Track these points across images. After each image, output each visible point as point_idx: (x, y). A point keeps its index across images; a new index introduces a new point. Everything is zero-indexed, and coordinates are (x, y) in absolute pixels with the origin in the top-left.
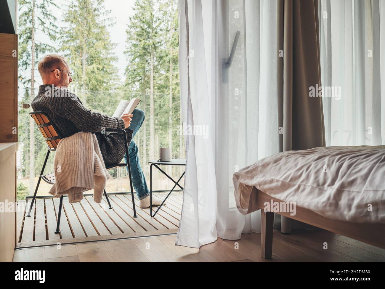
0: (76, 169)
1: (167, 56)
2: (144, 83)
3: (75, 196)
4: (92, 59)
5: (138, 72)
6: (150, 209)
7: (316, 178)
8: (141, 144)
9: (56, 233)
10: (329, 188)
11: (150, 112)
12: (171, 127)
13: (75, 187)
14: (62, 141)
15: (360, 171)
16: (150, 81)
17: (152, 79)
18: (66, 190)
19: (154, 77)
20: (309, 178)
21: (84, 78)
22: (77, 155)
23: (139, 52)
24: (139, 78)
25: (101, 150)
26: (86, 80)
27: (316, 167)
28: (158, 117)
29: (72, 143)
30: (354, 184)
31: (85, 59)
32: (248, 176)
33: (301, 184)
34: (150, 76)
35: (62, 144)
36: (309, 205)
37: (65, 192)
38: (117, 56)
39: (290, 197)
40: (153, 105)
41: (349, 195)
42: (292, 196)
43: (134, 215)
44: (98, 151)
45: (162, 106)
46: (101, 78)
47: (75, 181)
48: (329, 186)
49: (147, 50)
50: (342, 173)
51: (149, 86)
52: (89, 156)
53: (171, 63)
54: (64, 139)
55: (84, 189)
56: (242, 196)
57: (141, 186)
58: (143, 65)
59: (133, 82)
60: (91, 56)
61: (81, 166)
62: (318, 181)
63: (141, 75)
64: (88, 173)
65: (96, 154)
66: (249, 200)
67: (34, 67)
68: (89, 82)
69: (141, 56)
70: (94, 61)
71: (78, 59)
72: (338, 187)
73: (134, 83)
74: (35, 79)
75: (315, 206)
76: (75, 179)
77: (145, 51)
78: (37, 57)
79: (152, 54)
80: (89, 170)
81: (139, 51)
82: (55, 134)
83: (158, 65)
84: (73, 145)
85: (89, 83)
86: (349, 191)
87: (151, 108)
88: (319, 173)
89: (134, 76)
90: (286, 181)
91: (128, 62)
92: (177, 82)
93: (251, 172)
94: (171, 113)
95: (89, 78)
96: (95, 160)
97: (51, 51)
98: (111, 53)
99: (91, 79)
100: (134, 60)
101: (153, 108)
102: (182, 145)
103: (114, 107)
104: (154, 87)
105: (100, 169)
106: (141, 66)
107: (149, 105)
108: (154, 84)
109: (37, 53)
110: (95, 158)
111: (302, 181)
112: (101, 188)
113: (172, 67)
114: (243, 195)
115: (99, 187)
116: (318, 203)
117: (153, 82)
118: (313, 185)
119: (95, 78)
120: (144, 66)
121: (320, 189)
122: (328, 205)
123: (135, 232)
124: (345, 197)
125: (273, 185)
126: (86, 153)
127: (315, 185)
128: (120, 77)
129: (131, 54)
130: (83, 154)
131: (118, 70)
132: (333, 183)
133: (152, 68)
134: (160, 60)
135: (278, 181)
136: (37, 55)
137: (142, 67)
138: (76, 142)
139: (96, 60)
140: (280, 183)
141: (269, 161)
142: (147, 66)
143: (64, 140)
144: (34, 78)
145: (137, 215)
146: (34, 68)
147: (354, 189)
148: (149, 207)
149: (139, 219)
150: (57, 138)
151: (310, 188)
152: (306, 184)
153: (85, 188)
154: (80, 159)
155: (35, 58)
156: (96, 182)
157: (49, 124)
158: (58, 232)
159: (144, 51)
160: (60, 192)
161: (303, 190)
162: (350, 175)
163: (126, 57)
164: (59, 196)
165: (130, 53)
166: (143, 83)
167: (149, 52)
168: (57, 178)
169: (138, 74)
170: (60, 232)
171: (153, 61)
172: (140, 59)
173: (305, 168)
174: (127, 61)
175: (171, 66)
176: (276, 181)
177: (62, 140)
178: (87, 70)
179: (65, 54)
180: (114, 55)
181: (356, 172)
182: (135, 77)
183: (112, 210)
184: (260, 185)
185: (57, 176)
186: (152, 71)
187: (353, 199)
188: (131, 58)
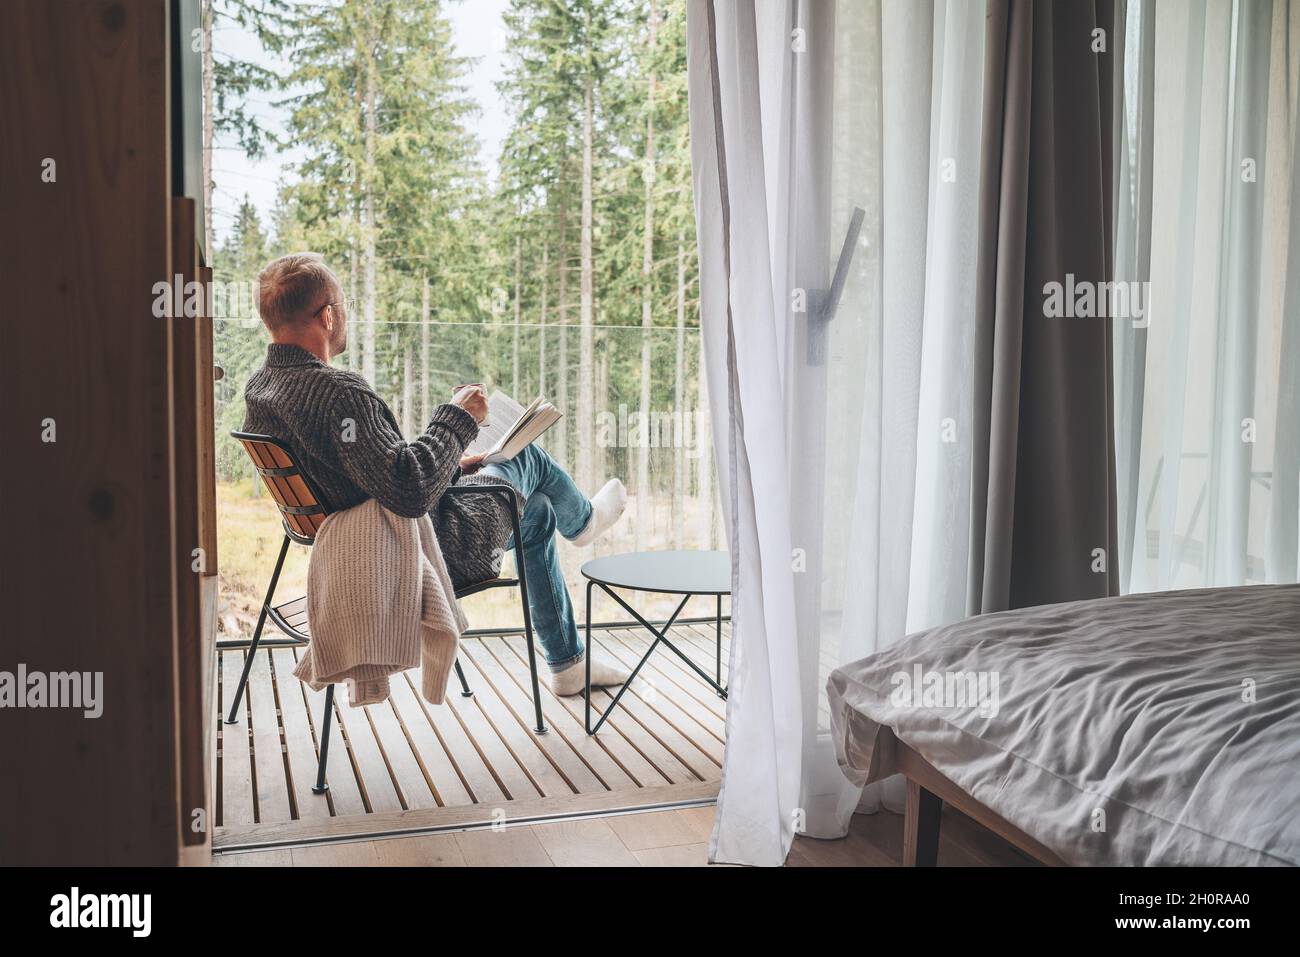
0: (370, 613)
1: (637, 101)
2: (563, 192)
3: (368, 687)
4: (394, 110)
5: (543, 155)
6: (584, 701)
7: (1058, 744)
8: (551, 389)
9: (316, 792)
10: (1091, 785)
11: (579, 285)
12: (646, 338)
13: (367, 665)
14: (329, 522)
15: (1176, 754)
16: (581, 184)
17: (587, 178)
18: (340, 671)
19: (595, 169)
20: (1037, 739)
21: (368, 174)
22: (373, 571)
23: (545, 88)
24: (545, 173)
25: (442, 547)
26: (375, 181)
27: (1059, 709)
28: (606, 302)
29: (357, 533)
30: (1156, 794)
31: (371, 111)
32: (869, 690)
33: (1015, 753)
34: (582, 167)
35: (329, 532)
36: (1033, 824)
37: (340, 677)
38: (474, 99)
39: (982, 785)
40: (589, 263)
41: (1140, 823)
42: (988, 783)
43: (535, 726)
44: (435, 553)
45: (620, 266)
46: (421, 175)
47: (368, 648)
48: (1090, 778)
49: (570, 83)
50: (1128, 745)
51: (578, 199)
52: (408, 572)
53: (650, 125)
54: (334, 517)
55: (391, 670)
56: (851, 736)
57: (558, 631)
58: (559, 132)
59: (527, 186)
60: (392, 101)
61: (385, 602)
62: (1061, 758)
63: (551, 166)
64: (405, 621)
65: (428, 563)
66: (871, 748)
67: (211, 139)
68: (386, 186)
69: (554, 102)
70: (402, 118)
71: (351, 112)
72: (1112, 795)
73: (531, 190)
74: (213, 179)
75: (1046, 834)
76: (367, 642)
77: (566, 86)
78: (221, 107)
79: (588, 93)
80: (406, 613)
81: (544, 83)
82: (310, 500)
83: (607, 130)
84: (362, 538)
85: (384, 189)
86: (1142, 812)
87: (582, 274)
88: (1066, 729)
89: (528, 167)
90: (975, 734)
91: (512, 120)
92: (670, 191)
93: (878, 675)
94: (647, 291)
95: (385, 173)
96: (424, 582)
97: (265, 86)
98: (457, 87)
99: (391, 178)
100: (530, 112)
101: (590, 273)
102: (684, 396)
103: (463, 266)
104: (594, 202)
105: (439, 609)
106: (551, 136)
107: (577, 263)
108: (593, 194)
109: (222, 93)
110: (424, 577)
111: (1018, 747)
112: (442, 663)
113: (653, 139)
114: (854, 735)
115: (437, 661)
116: (1055, 827)
117: (589, 186)
118: (1048, 766)
119: (403, 176)
120: (563, 135)
121: (1065, 783)
122: (1081, 840)
123: (543, 795)
124: (1129, 826)
125: (940, 735)
126: (399, 564)
127: (1052, 769)
128: (483, 169)
129: (520, 93)
130: (389, 566)
131: (479, 143)
132: (1100, 773)
133: (588, 142)
134: (613, 114)
135: (951, 728)
136: (221, 99)
137: (554, 138)
138: (368, 531)
139: (409, 116)
140: (957, 735)
141: (933, 654)
142: (571, 132)
143: (334, 522)
144: (210, 177)
145: (546, 724)
146: (211, 145)
147: (1155, 808)
148: (581, 693)
149: (551, 740)
150: (314, 510)
151: (1039, 772)
152: (1029, 757)
153: (394, 666)
154: (380, 582)
155: (215, 111)
156: (428, 644)
157: (291, 471)
158: (321, 789)
159: (560, 85)
160: (324, 676)
161: (1020, 775)
162: (1147, 764)
163: (503, 101)
164: (322, 687)
165: (517, 91)
166: (559, 192)
167: (578, 89)
168: (316, 634)
169: (543, 159)
170: (328, 789)
171: (589, 118)
172: (549, 112)
173: (1029, 705)
174: (509, 115)
175: (650, 136)
176: (946, 725)
177: (329, 517)
178: (377, 147)
179: (307, 92)
180: (464, 96)
181: (1166, 759)
182: (535, 171)
183: (470, 699)
184: (902, 728)
185: (315, 629)
186: (587, 152)
187: (1149, 839)
188: (521, 106)
